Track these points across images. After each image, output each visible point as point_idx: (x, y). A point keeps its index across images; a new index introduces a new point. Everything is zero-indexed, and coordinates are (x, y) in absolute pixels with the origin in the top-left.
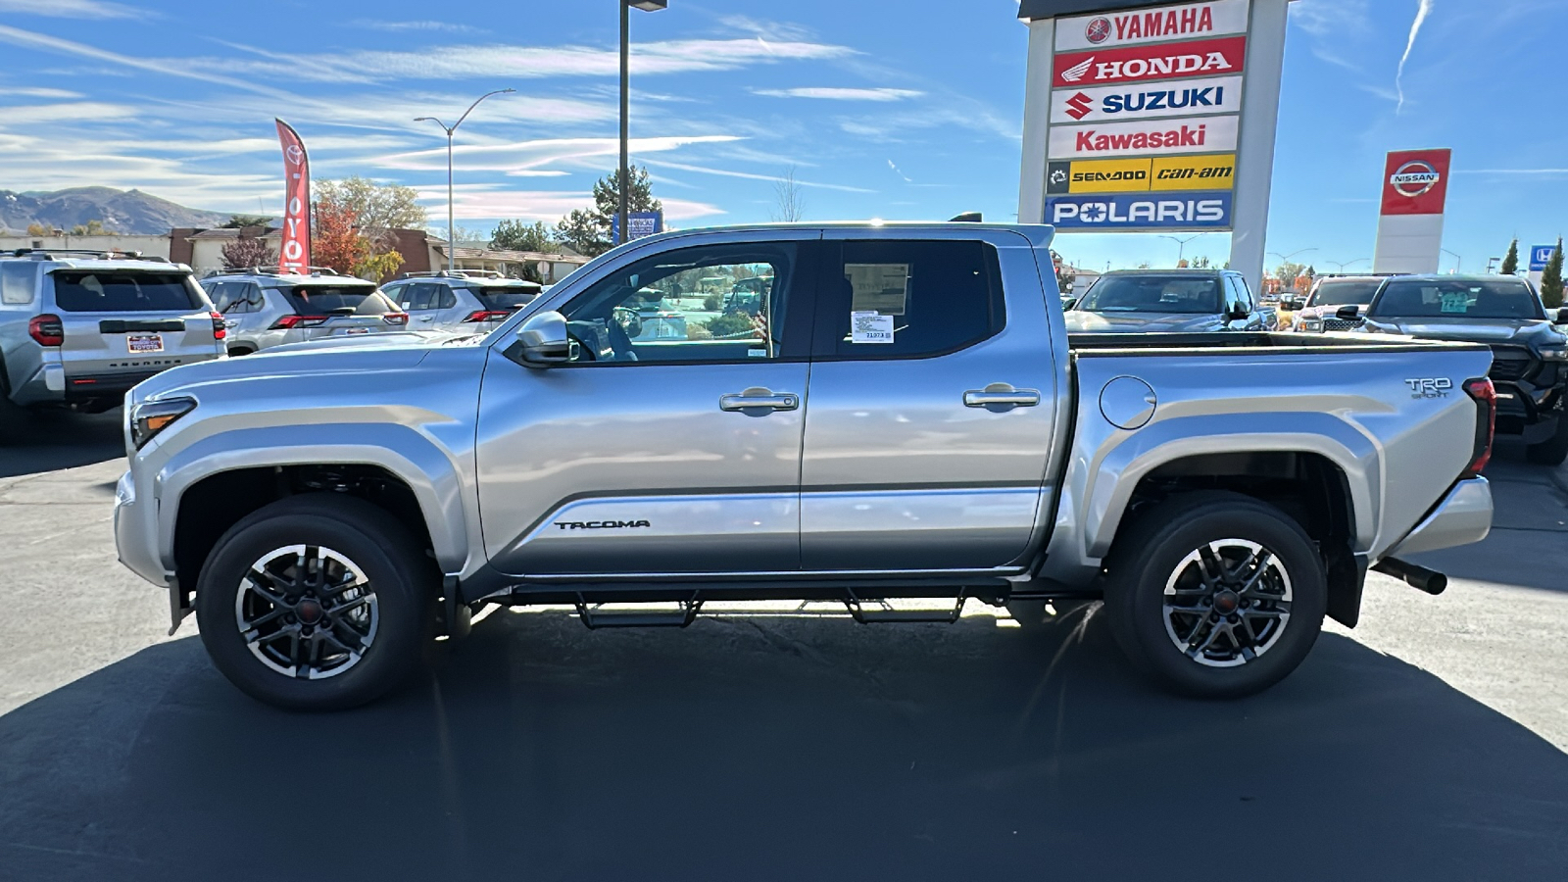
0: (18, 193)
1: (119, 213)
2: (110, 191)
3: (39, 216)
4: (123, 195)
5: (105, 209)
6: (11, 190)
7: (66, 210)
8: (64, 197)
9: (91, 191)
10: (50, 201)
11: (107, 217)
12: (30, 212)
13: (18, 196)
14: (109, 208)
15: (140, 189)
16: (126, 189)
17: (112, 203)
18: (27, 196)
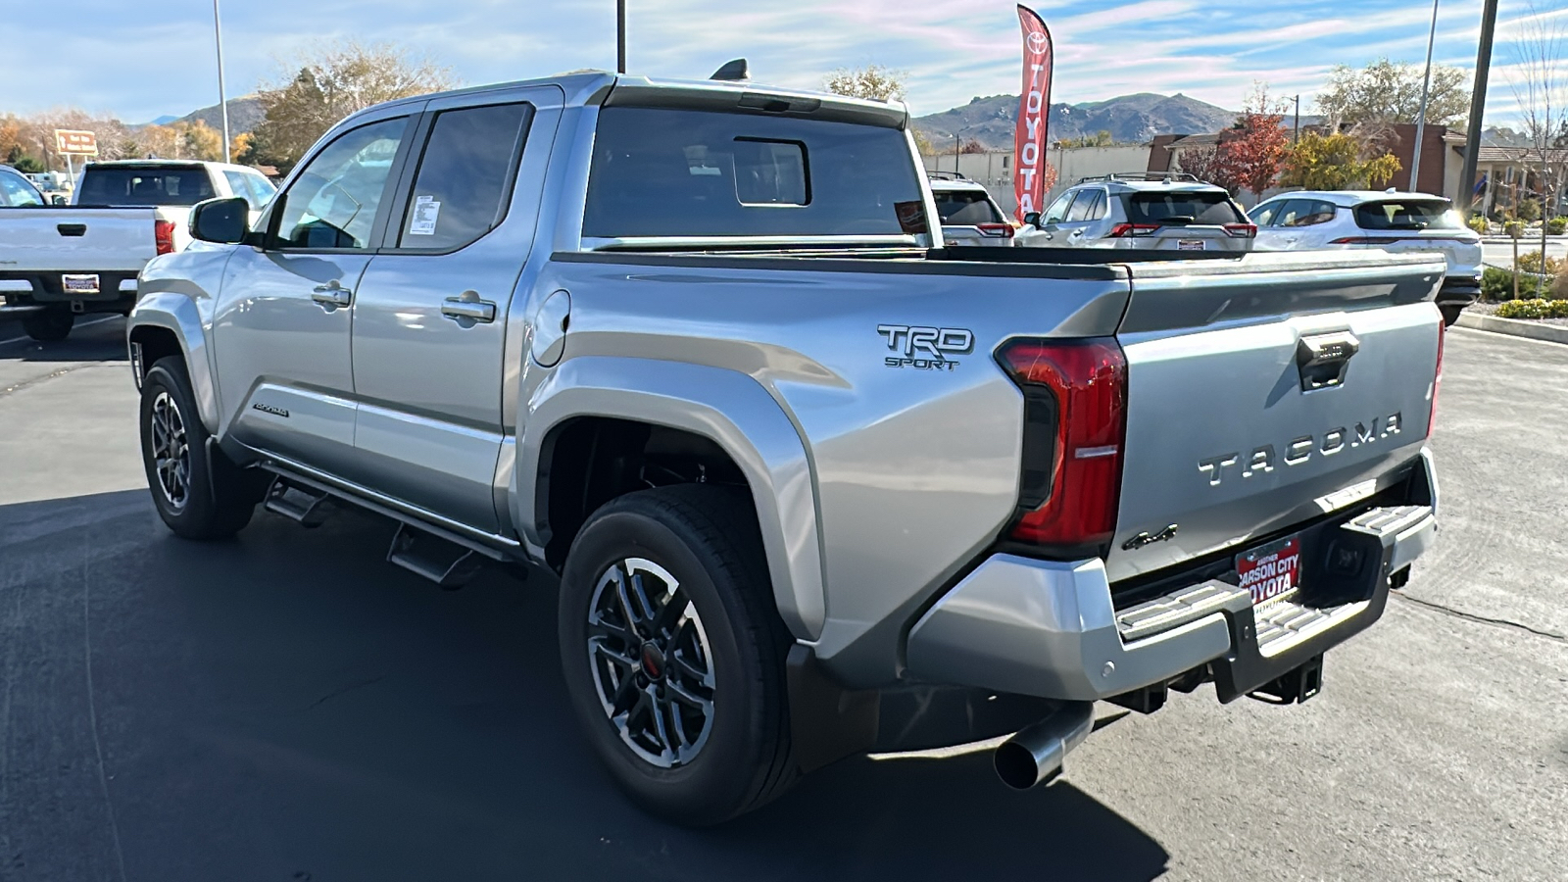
0: (1073, 104)
1: (1159, 122)
2: (1155, 96)
3: (1086, 129)
4: (1167, 100)
5: (1146, 118)
6: (1067, 103)
7: (1111, 120)
8: (1110, 107)
9: (1137, 98)
10: (1098, 112)
11: (1148, 126)
12: (1079, 123)
13: (1072, 109)
14: (1151, 117)
15: (1185, 93)
16: (1170, 94)
17: (1155, 110)
18: (1079, 108)
